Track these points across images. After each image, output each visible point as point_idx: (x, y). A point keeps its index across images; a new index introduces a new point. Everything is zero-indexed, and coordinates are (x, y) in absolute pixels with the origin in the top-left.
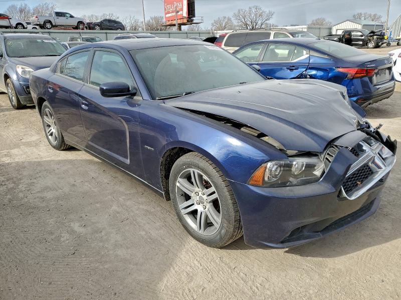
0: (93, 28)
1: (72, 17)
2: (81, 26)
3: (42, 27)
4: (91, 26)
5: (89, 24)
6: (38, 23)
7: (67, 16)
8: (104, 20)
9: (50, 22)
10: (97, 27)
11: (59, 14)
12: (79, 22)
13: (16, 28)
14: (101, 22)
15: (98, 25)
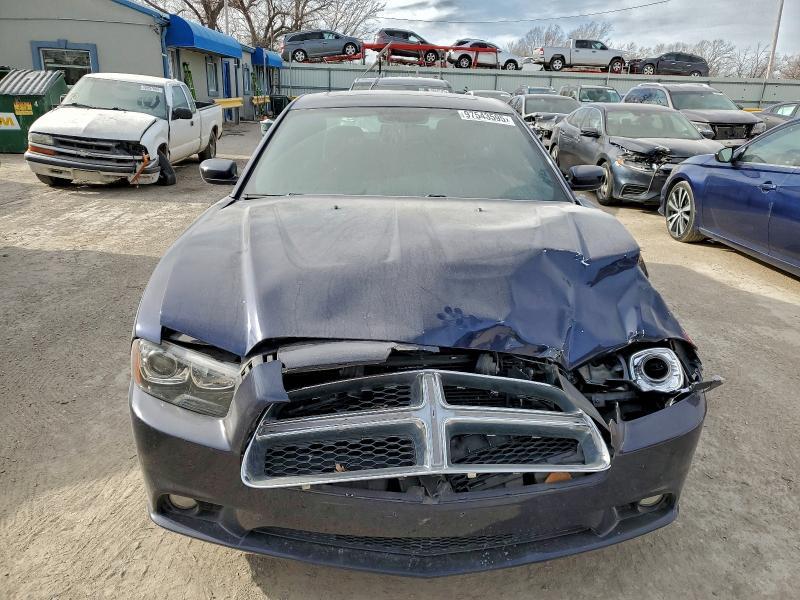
0: (640, 71)
1: (604, 48)
2: (617, 67)
3: (547, 66)
4: (635, 67)
5: (634, 62)
6: (542, 60)
7: (596, 48)
8: (667, 55)
9: (562, 58)
10: (649, 70)
11: (582, 44)
12: (614, 58)
13: (504, 68)
14: (660, 59)
15: (651, 64)
